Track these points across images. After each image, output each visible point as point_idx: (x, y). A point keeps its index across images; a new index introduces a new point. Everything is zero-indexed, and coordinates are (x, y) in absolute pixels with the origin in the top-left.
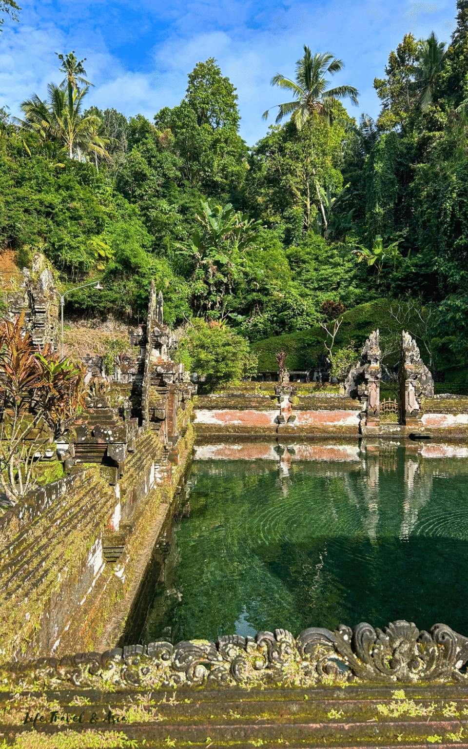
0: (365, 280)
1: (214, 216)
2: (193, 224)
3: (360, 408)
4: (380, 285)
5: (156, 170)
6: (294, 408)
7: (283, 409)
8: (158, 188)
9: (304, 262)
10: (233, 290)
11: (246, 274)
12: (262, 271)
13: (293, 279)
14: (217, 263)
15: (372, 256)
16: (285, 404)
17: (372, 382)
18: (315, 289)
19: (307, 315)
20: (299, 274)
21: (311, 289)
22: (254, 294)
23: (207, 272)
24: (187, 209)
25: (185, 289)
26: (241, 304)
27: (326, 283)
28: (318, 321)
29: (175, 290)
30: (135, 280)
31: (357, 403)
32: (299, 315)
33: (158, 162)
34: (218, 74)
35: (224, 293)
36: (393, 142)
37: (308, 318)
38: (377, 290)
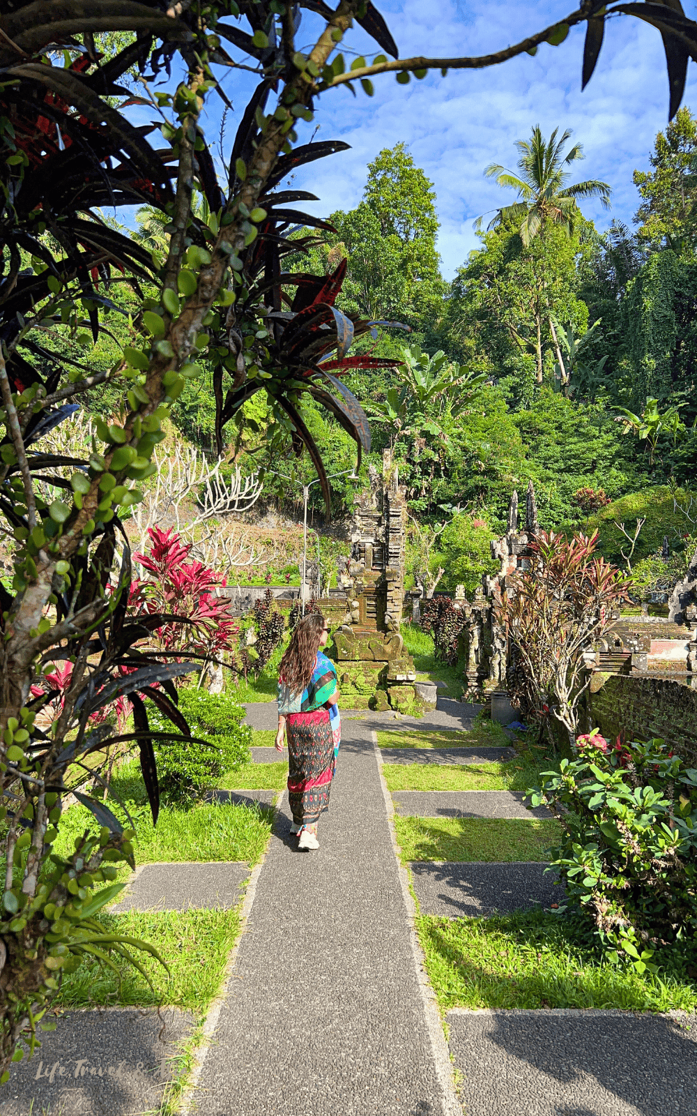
0: (632, 460)
1: (419, 368)
3: (689, 637)
4: (655, 467)
9: (541, 432)
10: (446, 471)
11: (464, 449)
12: (488, 446)
13: (527, 456)
14: (425, 434)
15: (642, 426)
18: (560, 471)
19: (551, 508)
20: (535, 449)
21: (554, 471)
22: (478, 477)
23: (411, 447)
26: (458, 491)
27: (577, 461)
28: (566, 517)
31: (684, 630)
32: (540, 507)
34: (410, 164)
35: (432, 476)
36: (670, 265)
37: (552, 512)
38: (650, 473)
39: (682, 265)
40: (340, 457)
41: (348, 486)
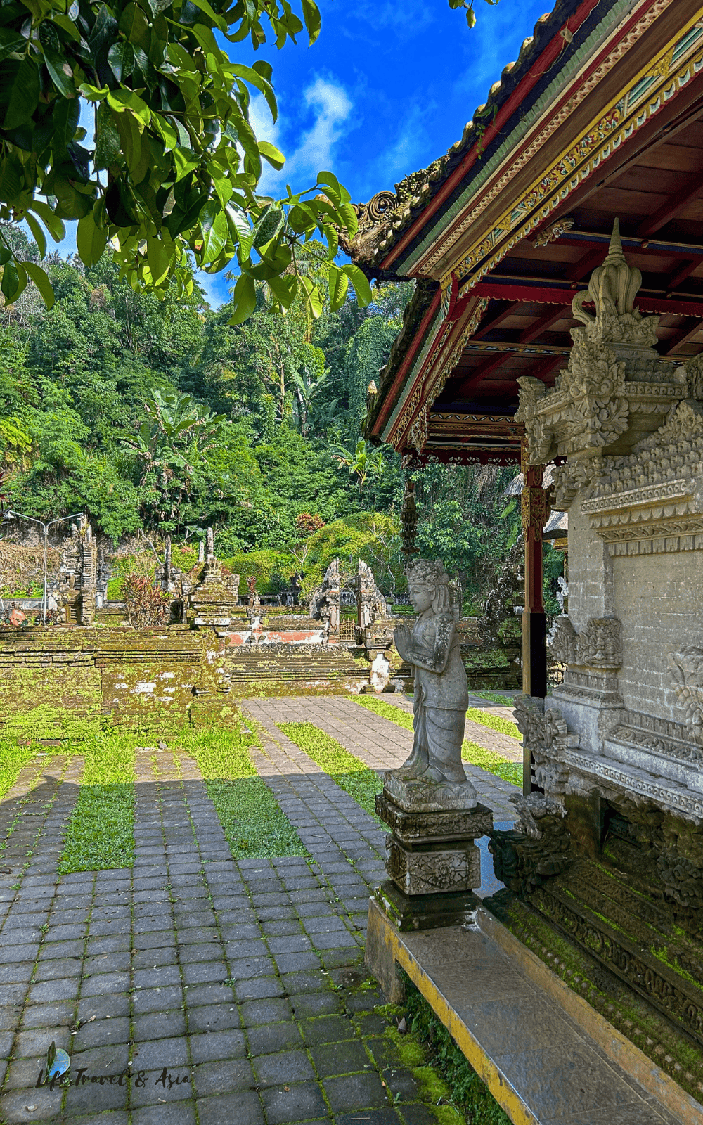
0: (346, 490)
1: (168, 408)
2: (134, 406)
3: (323, 628)
4: (363, 496)
5: (86, 335)
6: (265, 629)
7: (255, 630)
8: (88, 359)
9: (277, 464)
10: (192, 497)
11: (207, 479)
12: (227, 476)
13: (264, 485)
14: (172, 466)
15: (354, 462)
16: (256, 625)
17: (332, 605)
18: (290, 498)
19: (281, 529)
20: (271, 478)
21: (285, 497)
22: (218, 504)
23: (160, 476)
24: (127, 386)
25: (134, 497)
26: (202, 515)
27: (303, 490)
28: (293, 536)
29: (121, 497)
30: (68, 483)
31: (320, 623)
32: (271, 529)
33: (90, 325)
35: (180, 501)
36: (379, 330)
37: (282, 532)
38: (360, 501)
39: (390, 330)
40: (96, 484)
41: (103, 510)
